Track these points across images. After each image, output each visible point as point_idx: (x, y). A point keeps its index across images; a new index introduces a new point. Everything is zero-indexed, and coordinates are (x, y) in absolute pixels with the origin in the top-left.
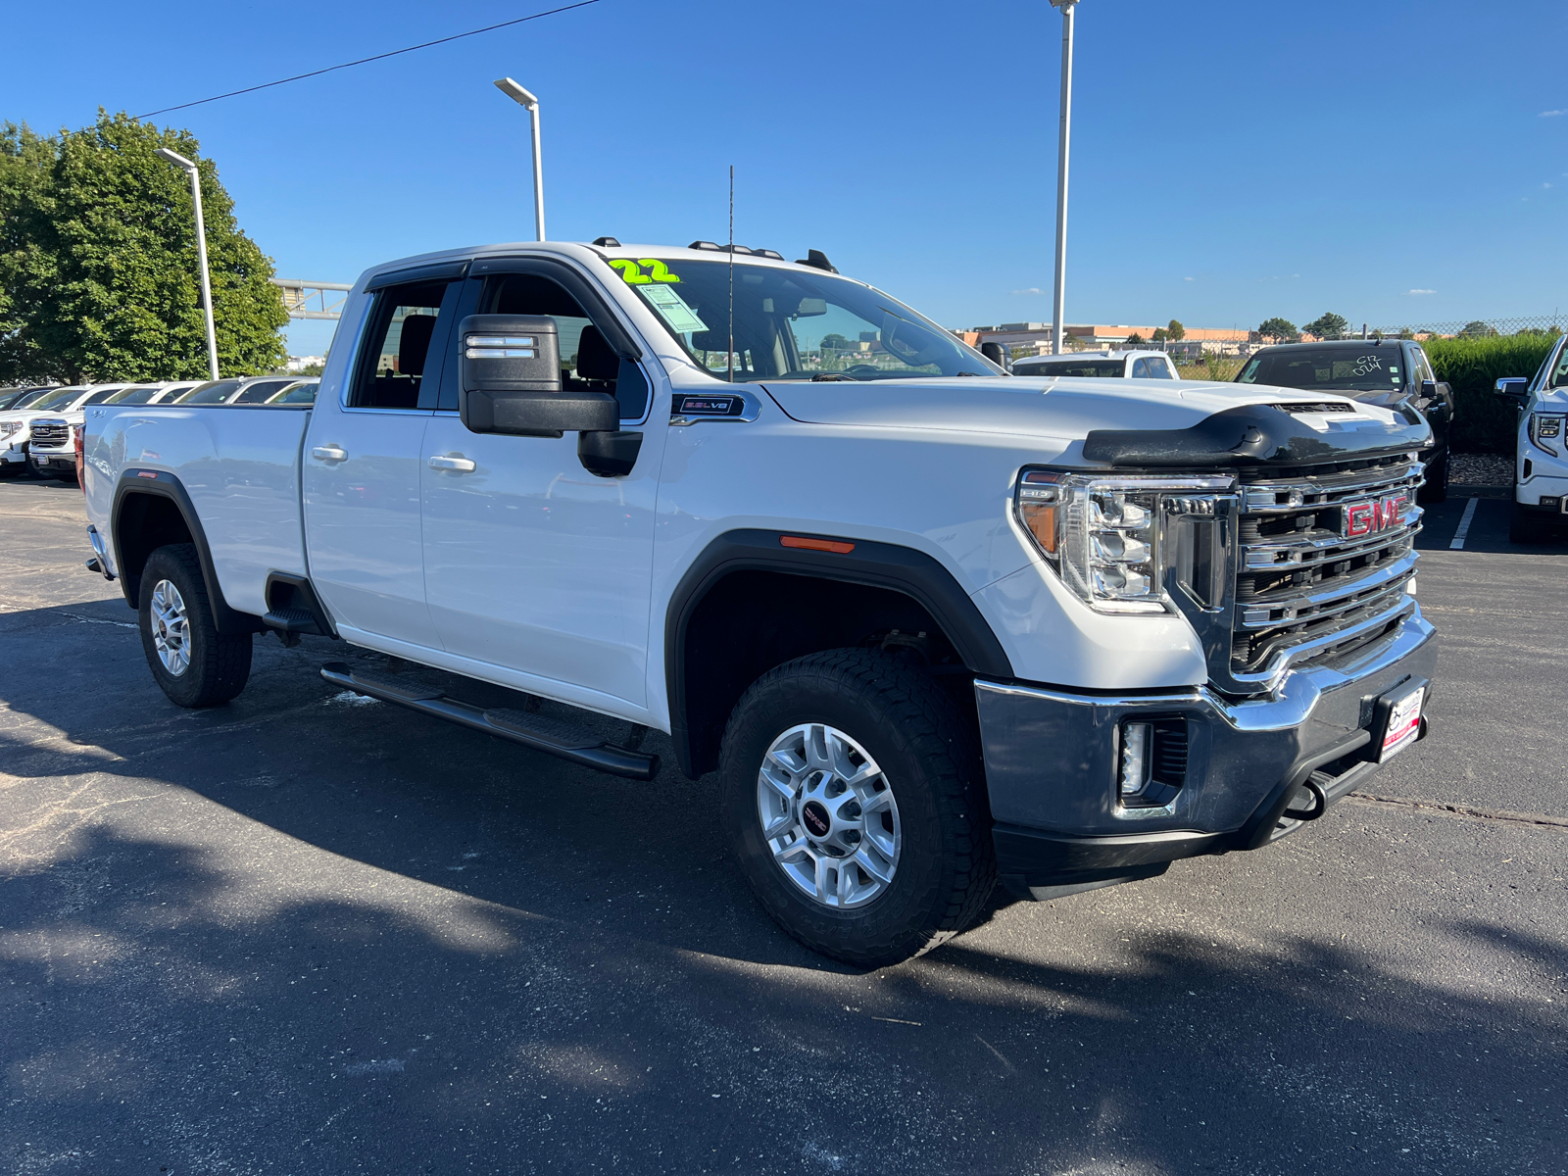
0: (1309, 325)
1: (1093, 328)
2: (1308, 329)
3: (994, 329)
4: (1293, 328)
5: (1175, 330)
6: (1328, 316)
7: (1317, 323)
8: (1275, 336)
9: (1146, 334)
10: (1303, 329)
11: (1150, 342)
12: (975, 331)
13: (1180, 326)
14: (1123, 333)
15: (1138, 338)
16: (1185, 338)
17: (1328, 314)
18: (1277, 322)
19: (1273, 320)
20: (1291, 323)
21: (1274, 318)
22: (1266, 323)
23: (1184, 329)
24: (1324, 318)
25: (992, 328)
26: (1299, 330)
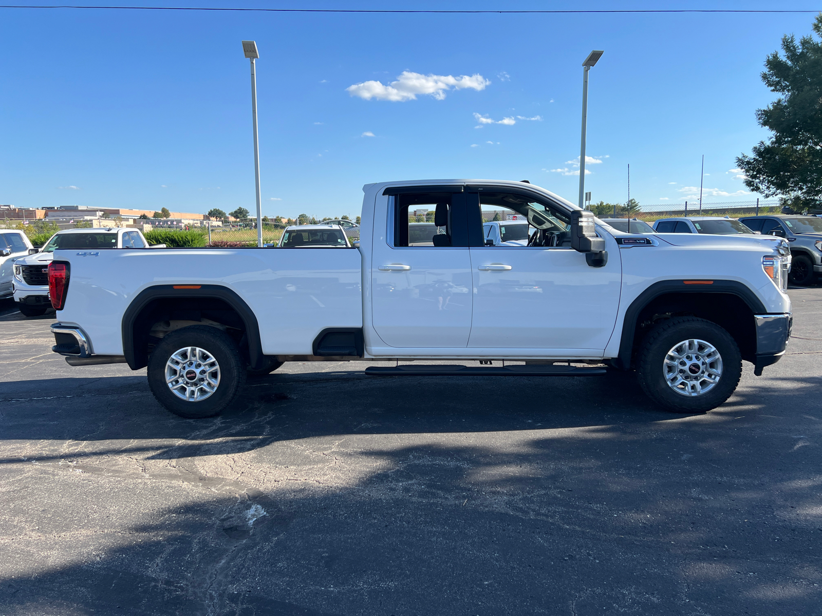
0: (232, 213)
1: (119, 210)
2: (232, 214)
3: (56, 208)
4: (225, 214)
5: (165, 213)
6: (240, 209)
7: (236, 212)
8: (216, 217)
9: (150, 215)
10: (229, 214)
11: (152, 218)
12: (43, 208)
13: (168, 210)
14: (137, 213)
15: (146, 217)
16: (171, 217)
17: (240, 208)
18: (217, 211)
19: (214, 209)
20: (224, 211)
21: (215, 208)
22: (211, 210)
23: (170, 212)
24: (238, 209)
25: (54, 208)
26: (227, 215)
